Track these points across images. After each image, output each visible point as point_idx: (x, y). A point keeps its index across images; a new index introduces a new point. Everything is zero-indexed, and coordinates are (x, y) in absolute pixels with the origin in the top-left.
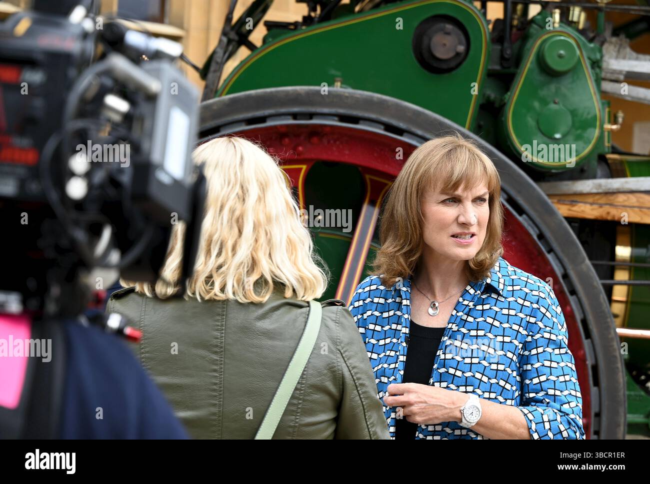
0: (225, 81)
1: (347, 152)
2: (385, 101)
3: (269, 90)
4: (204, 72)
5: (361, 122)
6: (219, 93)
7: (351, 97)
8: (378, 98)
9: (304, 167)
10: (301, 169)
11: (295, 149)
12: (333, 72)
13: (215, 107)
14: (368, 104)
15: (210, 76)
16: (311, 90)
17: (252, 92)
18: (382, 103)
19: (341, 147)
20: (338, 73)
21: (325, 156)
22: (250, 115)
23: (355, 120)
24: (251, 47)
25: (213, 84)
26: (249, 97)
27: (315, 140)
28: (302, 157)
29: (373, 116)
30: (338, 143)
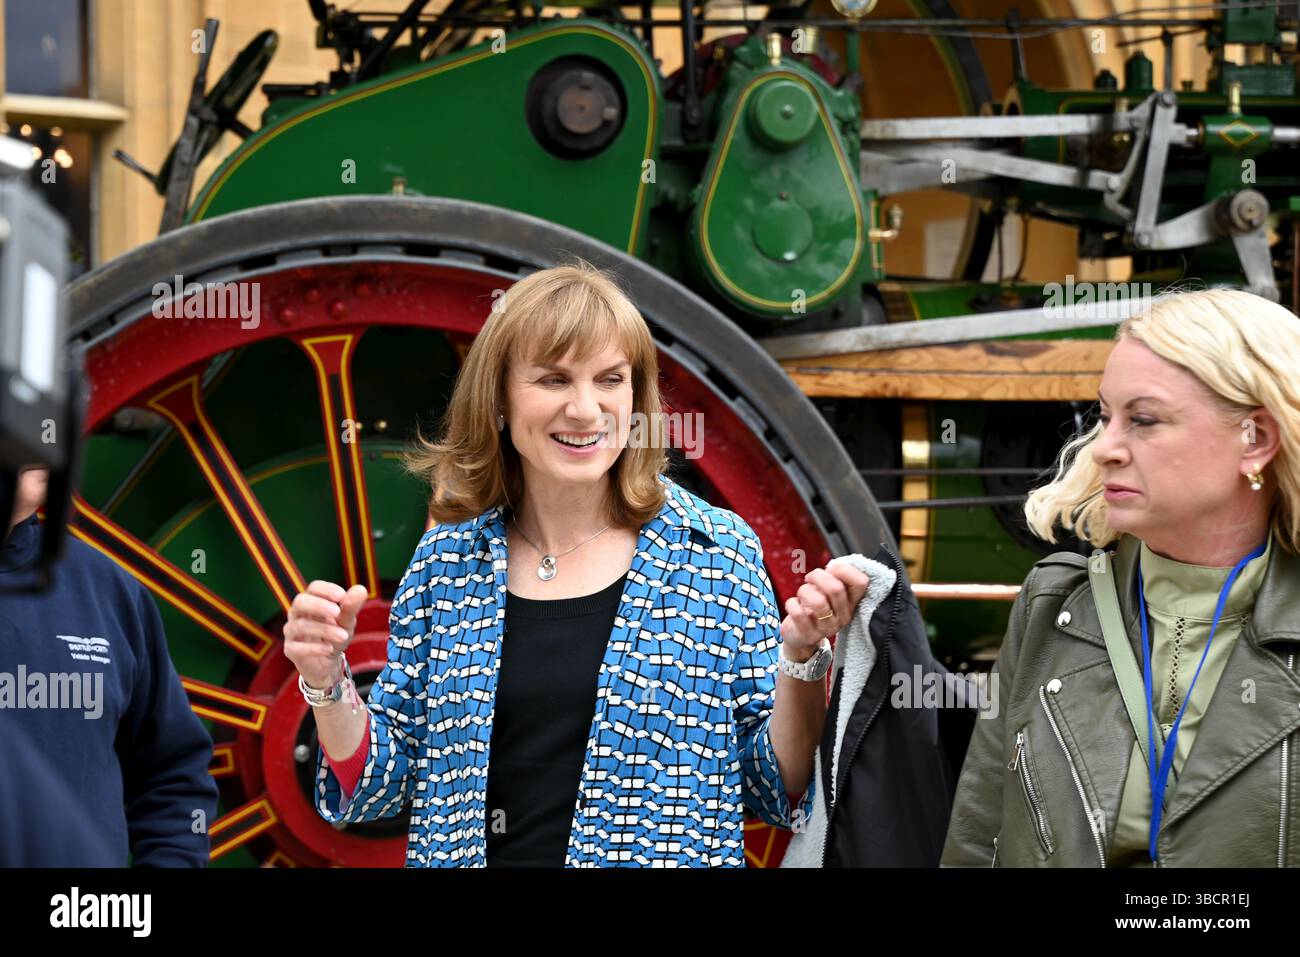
0: (200, 194)
1: (422, 307)
2: (482, 213)
3: (277, 206)
4: (162, 182)
5: (444, 252)
6: (191, 215)
7: (423, 209)
8: (470, 209)
9: (348, 339)
10: (343, 343)
11: (330, 308)
12: (390, 168)
13: (184, 243)
14: (454, 219)
15: (173, 187)
16: (354, 203)
17: (248, 212)
18: (478, 217)
19: (411, 298)
20: (399, 170)
21: (386, 317)
22: (246, 252)
23: (433, 250)
24: (243, 131)
25: (179, 202)
26: (242, 221)
27: (364, 290)
28: (343, 321)
29: (464, 241)
30: (405, 292)
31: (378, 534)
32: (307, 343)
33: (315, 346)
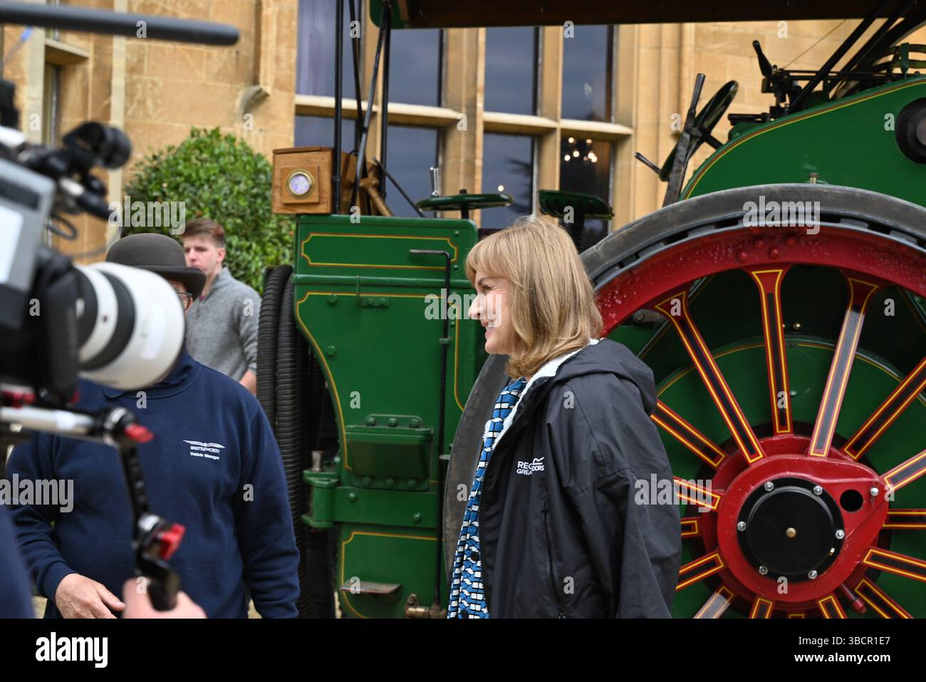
0: (689, 181)
1: (827, 254)
2: (868, 195)
3: (739, 189)
4: (667, 171)
5: (843, 220)
6: (682, 197)
7: (831, 193)
8: (861, 193)
9: (781, 271)
10: (777, 273)
11: (769, 252)
12: (808, 167)
13: (682, 210)
14: (850, 200)
15: (672, 176)
16: (786, 188)
17: (722, 192)
18: (865, 199)
19: (821, 248)
20: (814, 168)
21: (802, 259)
22: (720, 217)
24: (715, 143)
25: (677, 185)
26: (718, 197)
27: (791, 241)
28: (778, 261)
29: (856, 213)
30: (817, 244)
31: (793, 393)
32: (754, 273)
33: (757, 274)
